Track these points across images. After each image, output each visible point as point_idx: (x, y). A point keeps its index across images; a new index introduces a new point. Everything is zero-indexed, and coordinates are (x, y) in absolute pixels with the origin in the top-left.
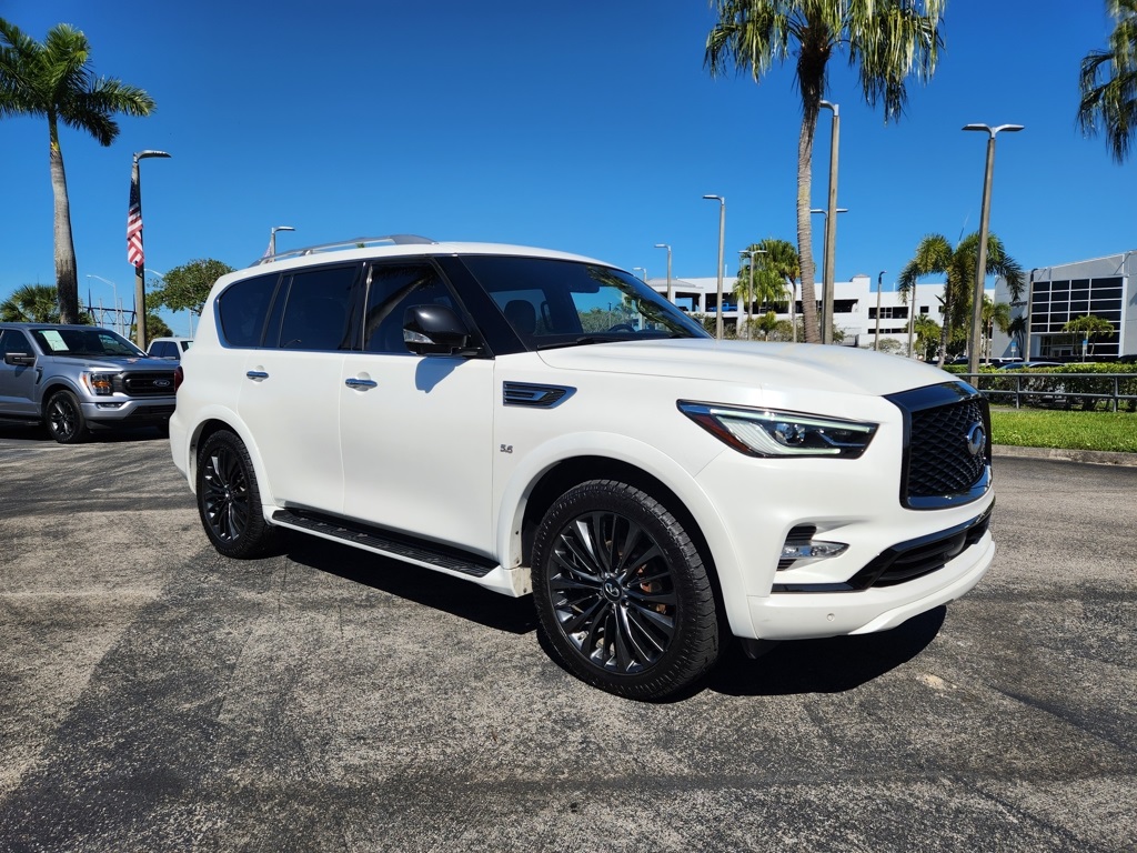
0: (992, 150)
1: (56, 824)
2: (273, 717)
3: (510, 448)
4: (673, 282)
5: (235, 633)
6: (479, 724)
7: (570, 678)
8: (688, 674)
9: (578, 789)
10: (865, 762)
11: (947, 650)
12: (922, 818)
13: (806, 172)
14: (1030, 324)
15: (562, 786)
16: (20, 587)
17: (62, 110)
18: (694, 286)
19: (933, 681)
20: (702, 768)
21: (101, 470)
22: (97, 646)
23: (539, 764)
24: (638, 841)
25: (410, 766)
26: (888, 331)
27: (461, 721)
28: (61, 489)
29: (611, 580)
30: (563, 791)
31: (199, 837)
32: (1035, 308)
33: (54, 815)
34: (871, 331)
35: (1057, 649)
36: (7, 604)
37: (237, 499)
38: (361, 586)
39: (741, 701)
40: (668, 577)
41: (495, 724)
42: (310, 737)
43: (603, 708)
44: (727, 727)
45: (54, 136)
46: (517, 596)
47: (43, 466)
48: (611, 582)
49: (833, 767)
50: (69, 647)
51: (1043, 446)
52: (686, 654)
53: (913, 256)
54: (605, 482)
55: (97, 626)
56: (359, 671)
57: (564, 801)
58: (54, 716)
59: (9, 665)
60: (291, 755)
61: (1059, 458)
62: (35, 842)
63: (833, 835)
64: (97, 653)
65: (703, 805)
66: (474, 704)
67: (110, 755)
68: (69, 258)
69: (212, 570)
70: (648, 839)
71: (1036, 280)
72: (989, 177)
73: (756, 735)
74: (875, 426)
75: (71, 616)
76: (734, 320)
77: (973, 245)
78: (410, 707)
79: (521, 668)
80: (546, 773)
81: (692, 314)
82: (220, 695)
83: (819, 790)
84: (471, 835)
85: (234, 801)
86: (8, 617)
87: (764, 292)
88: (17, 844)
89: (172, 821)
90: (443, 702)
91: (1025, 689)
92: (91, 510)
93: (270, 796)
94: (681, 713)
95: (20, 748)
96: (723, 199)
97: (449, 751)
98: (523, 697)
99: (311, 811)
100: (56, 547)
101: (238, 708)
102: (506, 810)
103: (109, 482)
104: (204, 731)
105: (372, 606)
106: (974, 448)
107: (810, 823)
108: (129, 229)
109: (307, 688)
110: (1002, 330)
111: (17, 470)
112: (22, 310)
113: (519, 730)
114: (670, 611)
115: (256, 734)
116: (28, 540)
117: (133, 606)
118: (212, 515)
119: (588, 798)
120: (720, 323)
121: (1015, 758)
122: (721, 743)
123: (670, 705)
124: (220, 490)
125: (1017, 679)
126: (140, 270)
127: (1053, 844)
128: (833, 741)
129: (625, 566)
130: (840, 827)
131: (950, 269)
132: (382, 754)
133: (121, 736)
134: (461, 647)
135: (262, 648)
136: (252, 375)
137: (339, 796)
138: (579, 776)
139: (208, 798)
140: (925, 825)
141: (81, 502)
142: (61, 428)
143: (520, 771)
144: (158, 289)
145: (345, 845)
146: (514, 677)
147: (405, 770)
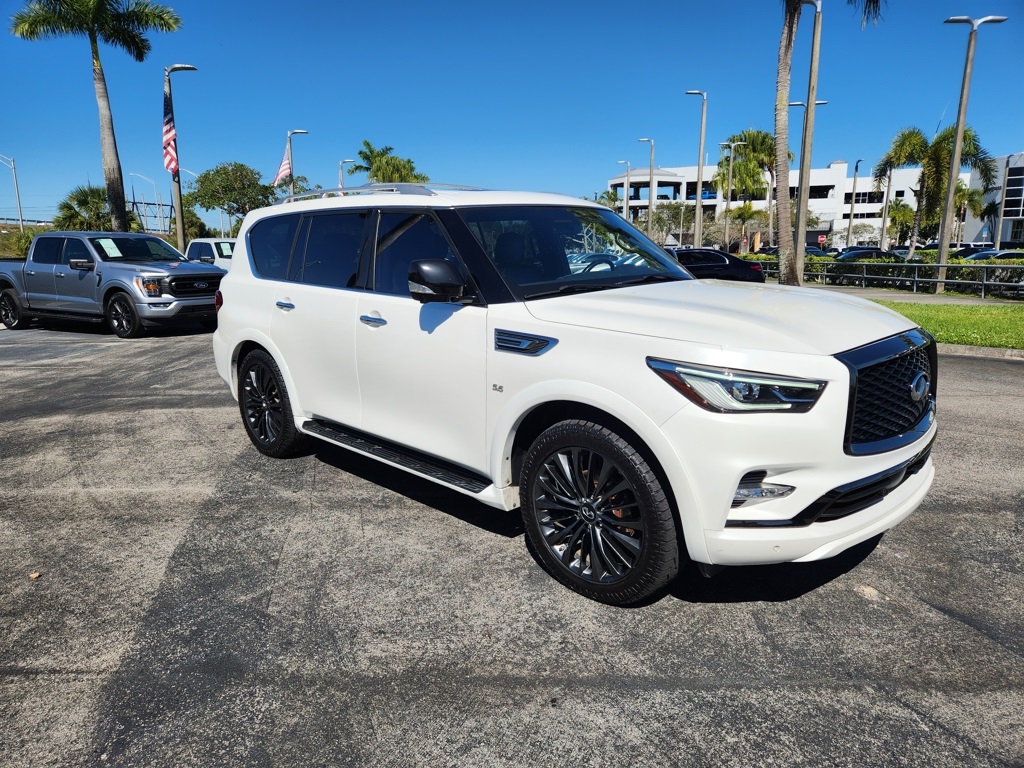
0: (973, 43)
1: (150, 702)
2: (311, 611)
3: (501, 388)
4: (655, 171)
5: (277, 530)
6: (477, 622)
7: (552, 581)
8: (652, 588)
9: (558, 685)
10: (802, 669)
11: (885, 562)
12: (846, 723)
13: (785, 77)
14: (1003, 209)
15: (545, 682)
16: (102, 483)
17: (101, 29)
18: (676, 175)
19: (869, 593)
20: (661, 670)
21: (157, 366)
22: (169, 539)
23: (525, 661)
24: (606, 735)
25: (421, 660)
26: (862, 216)
27: (462, 619)
28: (127, 386)
29: (587, 505)
30: (545, 687)
31: (260, 717)
32: (1009, 193)
33: (148, 694)
34: (846, 216)
35: (986, 562)
36: (93, 499)
37: (272, 408)
38: (378, 487)
39: (698, 607)
40: (637, 507)
41: (490, 623)
42: (341, 630)
43: (580, 611)
44: (685, 632)
45: (95, 53)
46: (507, 510)
47: (109, 361)
48: (587, 506)
49: (774, 673)
50: (146, 540)
51: (1000, 346)
52: (650, 572)
53: (888, 149)
54: (582, 422)
55: (167, 521)
56: (378, 570)
57: (546, 696)
58: (139, 605)
59: (101, 557)
60: (327, 646)
61: (1014, 358)
62: (136, 716)
63: (768, 736)
64: (169, 547)
65: (661, 704)
66: (472, 603)
67: (187, 642)
68: (116, 166)
69: (255, 469)
70: (614, 733)
71: (1011, 166)
72: (968, 71)
73: (709, 641)
74: (823, 384)
75: (146, 511)
76: (713, 208)
77: (948, 137)
78: (420, 605)
79: (512, 571)
80: (532, 670)
81: (673, 202)
82: (268, 588)
83: (759, 694)
84: (470, 723)
85: (284, 685)
86: (97, 512)
87: (743, 182)
88: (123, 718)
89: (238, 701)
90: (447, 600)
91: (951, 602)
92: (153, 408)
93: (312, 682)
94: (646, 618)
95: (117, 633)
96: (705, 94)
97: (452, 646)
98: (513, 598)
99: (344, 696)
100: (127, 444)
101: (283, 601)
102: (498, 702)
103: (163, 378)
104: (258, 621)
105: (387, 507)
106: (917, 395)
107: (749, 723)
108: (165, 139)
109: (338, 584)
110: (975, 215)
111: (88, 365)
112: (77, 209)
113: (509, 629)
114: (637, 535)
115: (299, 626)
116: (103, 436)
117: (193, 502)
118: (253, 420)
119: (565, 694)
120: (699, 212)
121: (934, 670)
122: (679, 647)
123: (636, 610)
124: (259, 400)
125: (945, 592)
126: (176, 174)
127: (957, 752)
128: (775, 648)
129: (600, 494)
130: (774, 729)
131: (925, 161)
132: (398, 647)
133: (194, 624)
134: (462, 549)
135: (299, 545)
136: (281, 305)
137: (366, 685)
138: (558, 674)
139: (264, 683)
140: (848, 730)
141: (144, 399)
142: (120, 325)
143: (511, 668)
144: (192, 191)
145: (372, 728)
146: (505, 578)
147: (417, 663)
